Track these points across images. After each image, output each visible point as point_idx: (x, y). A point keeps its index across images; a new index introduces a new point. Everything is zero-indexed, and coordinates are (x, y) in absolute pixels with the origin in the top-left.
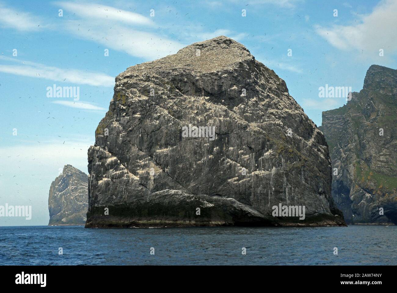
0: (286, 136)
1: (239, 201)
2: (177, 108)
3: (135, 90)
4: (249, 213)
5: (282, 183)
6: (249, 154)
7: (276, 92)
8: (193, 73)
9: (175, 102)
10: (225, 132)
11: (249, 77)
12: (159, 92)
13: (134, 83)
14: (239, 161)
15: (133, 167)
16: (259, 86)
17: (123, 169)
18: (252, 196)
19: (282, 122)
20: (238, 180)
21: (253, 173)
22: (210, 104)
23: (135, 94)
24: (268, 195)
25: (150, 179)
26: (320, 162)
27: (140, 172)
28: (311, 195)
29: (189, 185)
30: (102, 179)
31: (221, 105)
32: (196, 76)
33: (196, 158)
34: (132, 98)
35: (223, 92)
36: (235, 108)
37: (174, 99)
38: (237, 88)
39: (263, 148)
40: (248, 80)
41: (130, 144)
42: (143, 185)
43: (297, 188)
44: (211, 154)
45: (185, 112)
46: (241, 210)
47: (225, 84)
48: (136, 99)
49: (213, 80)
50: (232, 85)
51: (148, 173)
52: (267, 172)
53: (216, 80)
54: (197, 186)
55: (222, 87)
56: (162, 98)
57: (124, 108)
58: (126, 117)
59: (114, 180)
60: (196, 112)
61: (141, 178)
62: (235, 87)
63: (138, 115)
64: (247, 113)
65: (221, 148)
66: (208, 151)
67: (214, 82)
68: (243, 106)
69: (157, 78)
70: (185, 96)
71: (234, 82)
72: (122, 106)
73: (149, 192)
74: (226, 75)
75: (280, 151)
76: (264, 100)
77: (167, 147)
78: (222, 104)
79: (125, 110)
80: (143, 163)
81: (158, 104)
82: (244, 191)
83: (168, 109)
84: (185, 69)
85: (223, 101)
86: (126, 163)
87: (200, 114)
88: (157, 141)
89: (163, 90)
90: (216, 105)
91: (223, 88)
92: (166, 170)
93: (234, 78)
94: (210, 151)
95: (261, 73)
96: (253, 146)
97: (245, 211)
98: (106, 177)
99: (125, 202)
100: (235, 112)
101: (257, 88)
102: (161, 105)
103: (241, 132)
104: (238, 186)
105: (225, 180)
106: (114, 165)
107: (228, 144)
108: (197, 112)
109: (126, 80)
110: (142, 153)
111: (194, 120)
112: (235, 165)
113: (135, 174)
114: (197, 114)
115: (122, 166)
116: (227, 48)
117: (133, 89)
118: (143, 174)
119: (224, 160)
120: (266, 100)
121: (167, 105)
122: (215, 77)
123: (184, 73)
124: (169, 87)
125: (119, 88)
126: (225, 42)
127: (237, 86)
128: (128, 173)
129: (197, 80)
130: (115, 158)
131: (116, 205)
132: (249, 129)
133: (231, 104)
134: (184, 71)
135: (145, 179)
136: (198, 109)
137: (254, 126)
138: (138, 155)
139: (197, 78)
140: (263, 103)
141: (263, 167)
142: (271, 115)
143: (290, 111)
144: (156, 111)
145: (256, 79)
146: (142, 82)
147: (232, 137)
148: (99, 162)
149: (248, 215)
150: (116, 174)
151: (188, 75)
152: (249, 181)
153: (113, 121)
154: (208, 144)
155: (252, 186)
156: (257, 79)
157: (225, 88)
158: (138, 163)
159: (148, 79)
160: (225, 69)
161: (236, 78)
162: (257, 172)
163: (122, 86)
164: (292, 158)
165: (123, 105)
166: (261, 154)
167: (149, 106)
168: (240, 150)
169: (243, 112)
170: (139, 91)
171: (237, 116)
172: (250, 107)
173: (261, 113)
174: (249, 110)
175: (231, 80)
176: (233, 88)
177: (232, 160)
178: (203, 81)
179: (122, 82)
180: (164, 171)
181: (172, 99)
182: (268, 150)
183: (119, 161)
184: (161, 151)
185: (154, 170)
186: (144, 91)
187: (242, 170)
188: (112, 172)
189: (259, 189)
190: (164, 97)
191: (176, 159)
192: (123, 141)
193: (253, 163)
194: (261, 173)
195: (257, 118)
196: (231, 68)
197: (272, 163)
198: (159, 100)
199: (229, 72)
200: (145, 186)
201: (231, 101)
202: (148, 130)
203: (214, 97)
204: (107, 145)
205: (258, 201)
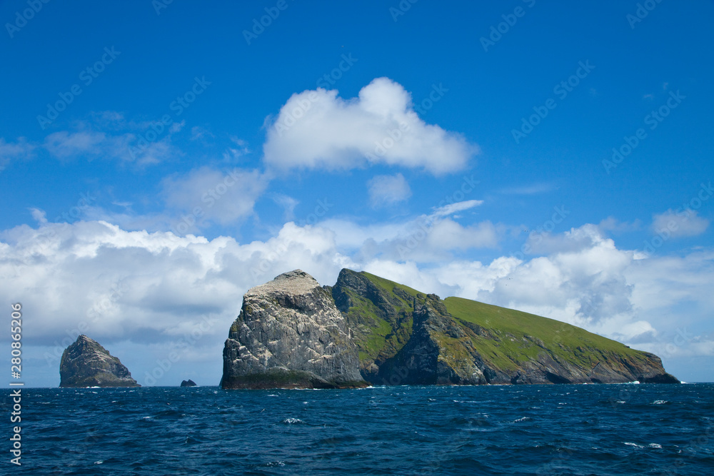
1: (315, 373)
2: (280, 316)
3: (256, 304)
4: (320, 380)
5: (339, 362)
6: (320, 345)
8: (289, 295)
9: (279, 312)
10: (307, 331)
11: (319, 298)
12: (269, 306)
13: (255, 300)
14: (315, 349)
15: (255, 352)
18: (322, 370)
19: (337, 325)
21: (322, 356)
23: (257, 307)
24: (331, 370)
25: (265, 360)
27: (259, 355)
29: (288, 363)
30: (235, 360)
31: (305, 315)
33: (291, 347)
34: (255, 309)
35: (305, 307)
36: (312, 317)
38: (313, 304)
39: (328, 341)
41: (254, 338)
44: (300, 345)
45: (284, 319)
46: (316, 379)
47: (307, 302)
48: (258, 310)
49: (301, 299)
50: (310, 302)
51: (264, 356)
52: (331, 356)
54: (292, 364)
57: (250, 315)
58: (251, 321)
59: (244, 361)
60: (290, 318)
61: (260, 359)
63: (258, 320)
65: (305, 341)
67: (302, 301)
68: (316, 315)
69: (268, 297)
70: (285, 308)
71: (312, 300)
73: (265, 368)
74: (307, 296)
75: (337, 343)
77: (275, 340)
79: (250, 317)
80: (261, 350)
81: (269, 313)
82: (317, 367)
83: (275, 317)
85: (306, 312)
86: (251, 350)
88: (270, 336)
89: (272, 305)
90: (303, 315)
91: (306, 304)
94: (299, 343)
96: (322, 340)
98: (238, 358)
99: (251, 374)
100: (312, 319)
102: (272, 314)
103: (316, 331)
104: (314, 364)
105: (307, 361)
106: (244, 351)
107: (309, 338)
109: (251, 298)
110: (261, 344)
111: (290, 324)
112: (313, 352)
113: (257, 357)
114: (292, 320)
115: (249, 352)
116: (304, 278)
118: (261, 357)
119: (307, 348)
121: (275, 314)
122: (301, 297)
124: (275, 303)
125: (245, 303)
126: (301, 273)
128: (252, 356)
129: (291, 299)
130: (244, 347)
132: (320, 329)
133: (310, 314)
134: (283, 293)
135: (262, 360)
136: (291, 316)
137: (322, 328)
138: (258, 345)
139: (291, 297)
140: (326, 313)
141: (328, 353)
142: (331, 321)
144: (268, 318)
146: (260, 300)
147: (311, 335)
150: (245, 356)
151: (286, 296)
152: (320, 361)
153: (242, 323)
154: (298, 339)
155: (322, 364)
158: (258, 349)
159: (263, 298)
160: (308, 292)
161: (312, 298)
162: (325, 356)
165: (249, 313)
166: (327, 345)
167: (265, 315)
168: (315, 342)
169: (316, 319)
170: (259, 305)
171: (313, 321)
172: (320, 316)
173: (325, 320)
174: (319, 318)
175: (310, 299)
177: (311, 348)
178: (295, 300)
179: (247, 299)
180: (273, 355)
181: (277, 310)
183: (247, 349)
184: (271, 342)
185: (268, 354)
186: (262, 305)
187: (316, 354)
188: (243, 355)
189: (326, 366)
190: (273, 309)
191: (280, 348)
192: (250, 336)
193: (322, 350)
194: (327, 356)
195: (323, 323)
196: (310, 292)
197: (333, 350)
198: (270, 311)
199: (309, 295)
200: (263, 364)
201: (310, 312)
202: (264, 329)
203: (301, 310)
204: (239, 338)
205: (325, 374)
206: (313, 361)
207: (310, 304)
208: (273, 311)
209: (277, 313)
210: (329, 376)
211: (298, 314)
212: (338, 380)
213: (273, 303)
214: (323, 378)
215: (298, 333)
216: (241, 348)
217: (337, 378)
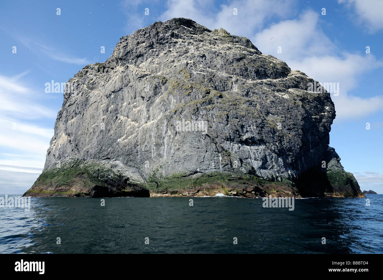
1: (125, 164)
6: (141, 106)
14: (130, 116)
18: (139, 157)
21: (142, 126)
24: (151, 152)
65: (117, 106)
82: (130, 150)
104: (126, 145)
105: (116, 141)
107: (124, 99)
112: (126, 121)
119: (117, 118)
141: (153, 116)
152: (136, 138)
154: (105, 105)
155: (139, 143)
177: (124, 116)
182: (161, 95)
206: (124, 139)
207: (137, 45)
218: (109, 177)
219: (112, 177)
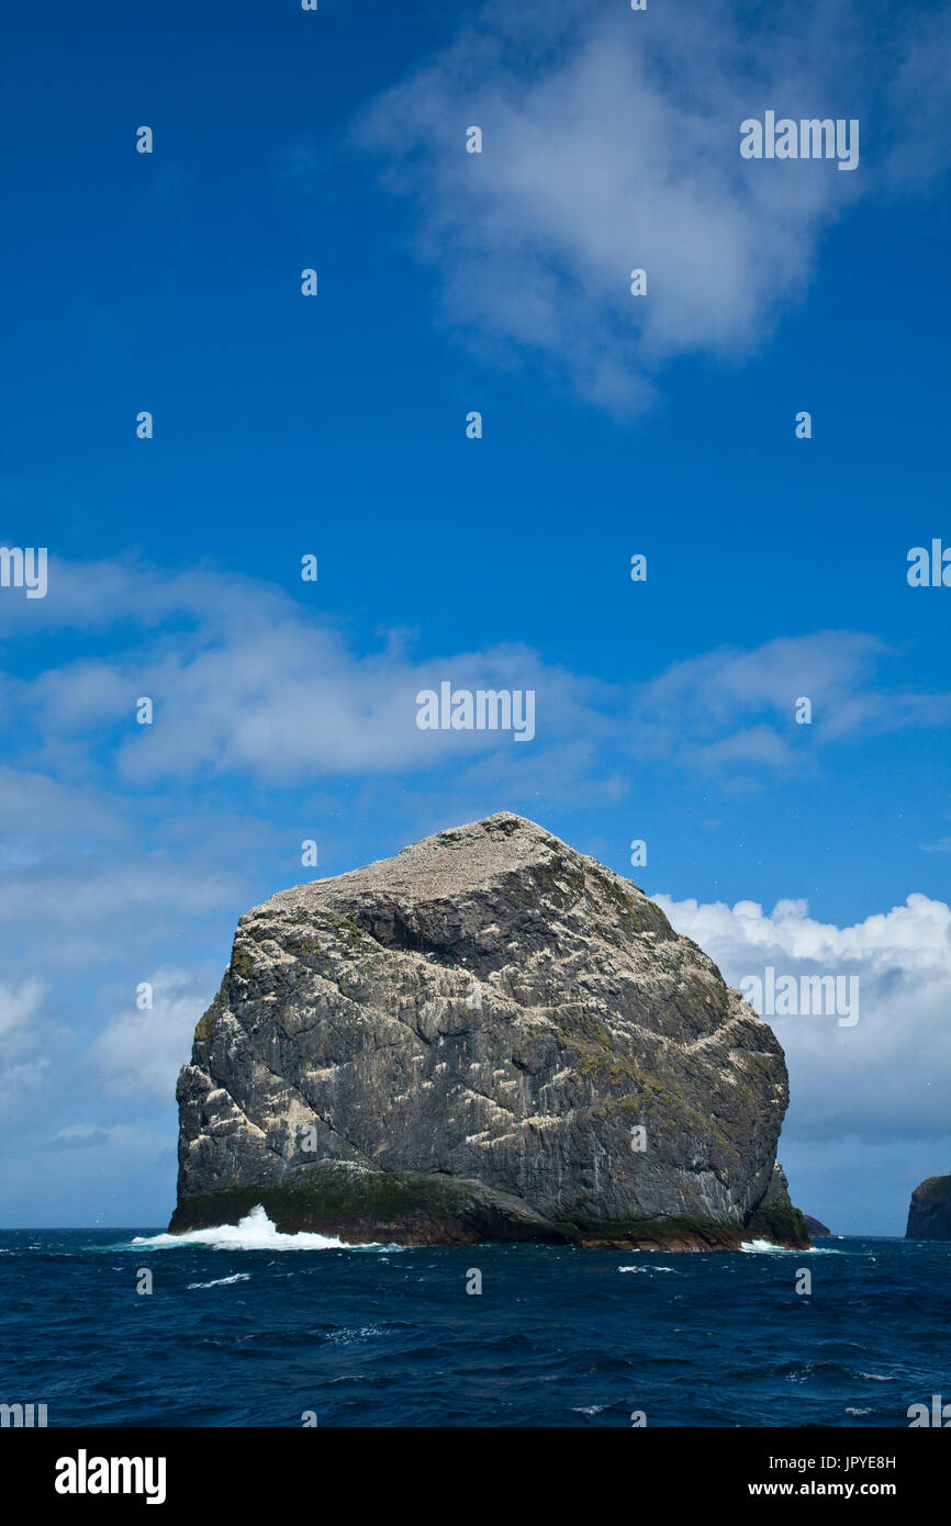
0: (610, 1035)
1: (491, 1186)
2: (359, 980)
3: (272, 942)
4: (511, 1214)
5: (587, 1144)
6: (517, 1078)
7: (612, 933)
8: (402, 902)
9: (356, 966)
10: (461, 1028)
11: (534, 905)
12: (322, 945)
13: (271, 929)
14: (494, 1095)
15: (258, 1110)
16: (564, 923)
17: (236, 1115)
18: (522, 1175)
19: (608, 1003)
20: (489, 1138)
21: (525, 1121)
22: (436, 967)
23: (271, 951)
24: (556, 1173)
25: (288, 1137)
26: (716, 1093)
27: (271, 1120)
28: (655, 1172)
29: (376, 1149)
30: (197, 1138)
31: (460, 970)
32: (406, 907)
33: (394, 1090)
34: (263, 960)
35: (462, 940)
36: (492, 976)
37: (358, 958)
38: (498, 930)
39: (549, 1064)
40: (529, 911)
41: (253, 1059)
42: (274, 1150)
43: (620, 1157)
44: (429, 1079)
45: (376, 988)
46: (493, 1208)
47: (467, 923)
48: (270, 963)
49: (438, 915)
50: (484, 924)
51: (285, 1124)
52: (557, 1120)
53: (444, 914)
54: (391, 1153)
55: (460, 930)
56: (327, 957)
57: (245, 982)
58: (249, 1002)
59: (217, 1140)
60: (398, 986)
61: (271, 1135)
62: (494, 928)
63: (270, 998)
64: (522, 984)
65: (453, 1066)
66: (421, 1071)
67: (440, 920)
68: (512, 970)
69: (323, 915)
70: (387, 951)
71: (492, 916)
72: (241, 979)
73: (285, 1166)
74: (469, 903)
75: (588, 1070)
76: (569, 954)
77: (328, 1066)
78: (463, 967)
79: (246, 986)
80: (277, 1101)
81: (319, 972)
82: (503, 1163)
83: (338, 982)
84: (390, 893)
85: (464, 959)
86: (243, 1102)
87: (409, 990)
88: (309, 1051)
89: (332, 940)
90: (449, 970)
91: (463, 931)
92: (327, 1115)
93: (490, 909)
94: (427, 1073)
95: (583, 891)
96: (525, 1061)
97: (501, 1209)
98: (205, 1133)
99: (235, 1187)
100: (492, 984)
101: (556, 927)
102: (326, 973)
103: (499, 1027)
104: (490, 1152)
105: (461, 1139)
106: (221, 1107)
107: (470, 1055)
108: (403, 987)
109: (255, 924)
110: (276, 1079)
111: (394, 1004)
112: (484, 1104)
113: (262, 1125)
114: (403, 991)
115: (236, 1109)
116: (503, 840)
117: (267, 942)
118: (275, 1125)
119: (457, 1092)
120: (575, 954)
121: (338, 972)
122: (443, 909)
123: (385, 901)
124: (346, 932)
125: (239, 940)
126: (503, 826)
127: (499, 925)
128: (245, 1123)
129: (408, 917)
130: (223, 1090)
131: (217, 1195)
132: (519, 1020)
133: (484, 966)
134: (386, 897)
135: (278, 1136)
136: (405, 978)
137: (537, 1015)
138: (268, 1083)
139: (409, 911)
140: (566, 960)
141: (548, 1108)
142: (581, 988)
143: (633, 978)
144: (310, 988)
145: (553, 907)
146: (288, 926)
147: (476, 1041)
148: (194, 1098)
149: (510, 1219)
150: (221, 1125)
151: (395, 906)
152: (514, 1141)
153: (224, 1011)
154: (422, 1057)
155: (522, 1152)
156: (560, 906)
157: (467, 932)
158: (266, 1100)
159: (303, 920)
160: (471, 888)
161: (494, 908)
162: (535, 1120)
163: (245, 934)
164: (619, 1085)
165: (243, 976)
166: (547, 1079)
167: (298, 977)
168: (497, 1069)
169: (512, 981)
170: (280, 944)
171: (493, 992)
172: (530, 972)
173: (555, 985)
174: (528, 978)
175: (483, 912)
176: (488, 930)
177: (476, 1092)
178: (420, 918)
179: (249, 926)
180: (322, 1119)
181: (352, 958)
182: (561, 1069)
183: (230, 1097)
184: (315, 1073)
185: (299, 1117)
186: (290, 945)
187: (498, 1113)
188: (216, 1122)
189: (537, 1159)
190: (334, 955)
191: (348, 1091)
192: (238, 1054)
193: (526, 1098)
194: (542, 1121)
195: (546, 995)
196: (486, 887)
197: (568, 1098)
198: (322, 963)
199: (479, 896)
200: (278, 1151)
201: (483, 959)
202: (289, 1028)
203: (445, 952)
204: (210, 1063)
205: (536, 1187)
206: (484, 1139)
207: (482, 929)
208: (334, 963)
209: (346, 966)
210: (552, 1199)
211: (432, 969)
212: (583, 1214)
213: (339, 936)
214: (529, 1203)
215: (421, 1035)
216: (216, 1093)
217: (580, 1204)
218: (467, 1209)
219: (472, 1209)
